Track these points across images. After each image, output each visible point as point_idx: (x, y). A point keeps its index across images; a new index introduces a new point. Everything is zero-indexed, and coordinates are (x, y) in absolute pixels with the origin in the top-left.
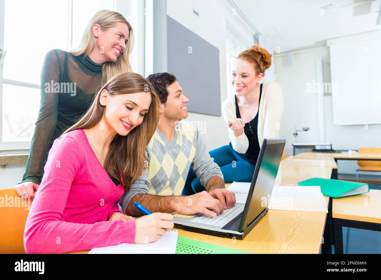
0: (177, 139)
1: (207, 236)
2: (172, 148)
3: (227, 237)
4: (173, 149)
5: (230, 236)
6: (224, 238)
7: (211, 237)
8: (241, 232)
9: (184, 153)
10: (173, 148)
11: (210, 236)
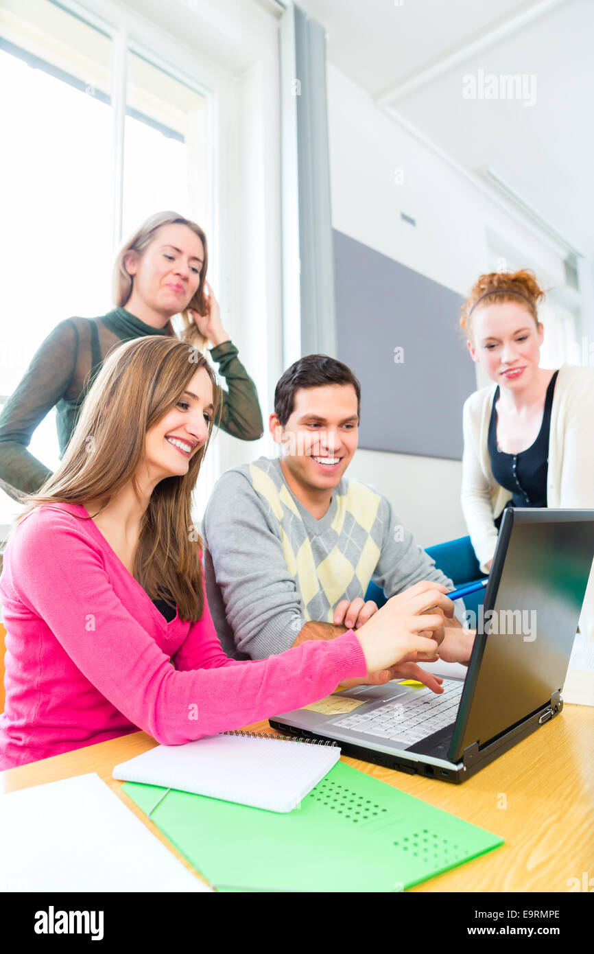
0: (334, 517)
1: (371, 766)
2: (316, 534)
3: (421, 774)
4: (319, 537)
5: (429, 772)
6: (412, 774)
7: (378, 770)
8: (457, 763)
9: (346, 554)
10: (320, 535)
11: (379, 768)
